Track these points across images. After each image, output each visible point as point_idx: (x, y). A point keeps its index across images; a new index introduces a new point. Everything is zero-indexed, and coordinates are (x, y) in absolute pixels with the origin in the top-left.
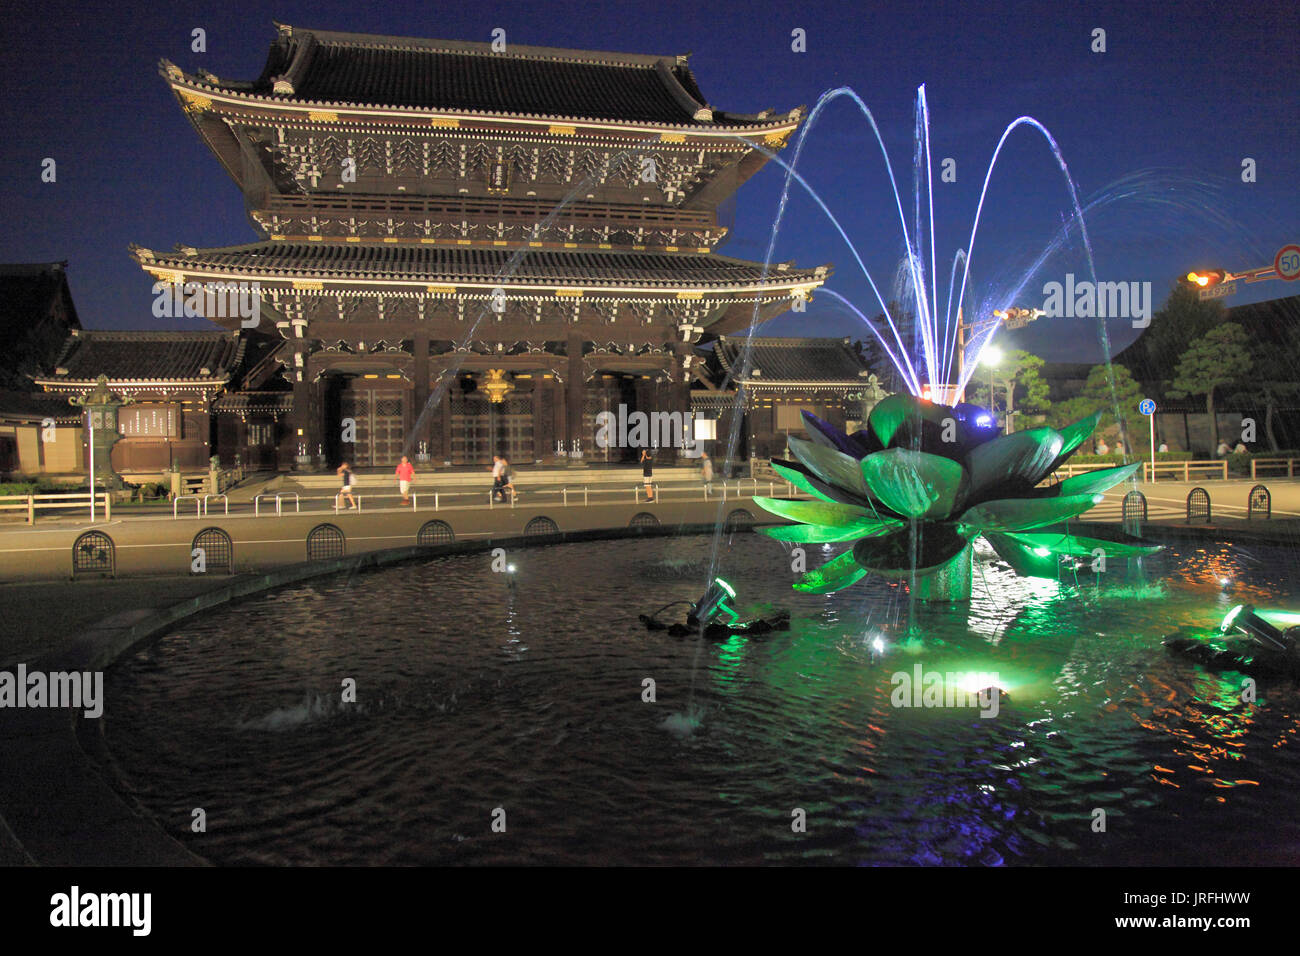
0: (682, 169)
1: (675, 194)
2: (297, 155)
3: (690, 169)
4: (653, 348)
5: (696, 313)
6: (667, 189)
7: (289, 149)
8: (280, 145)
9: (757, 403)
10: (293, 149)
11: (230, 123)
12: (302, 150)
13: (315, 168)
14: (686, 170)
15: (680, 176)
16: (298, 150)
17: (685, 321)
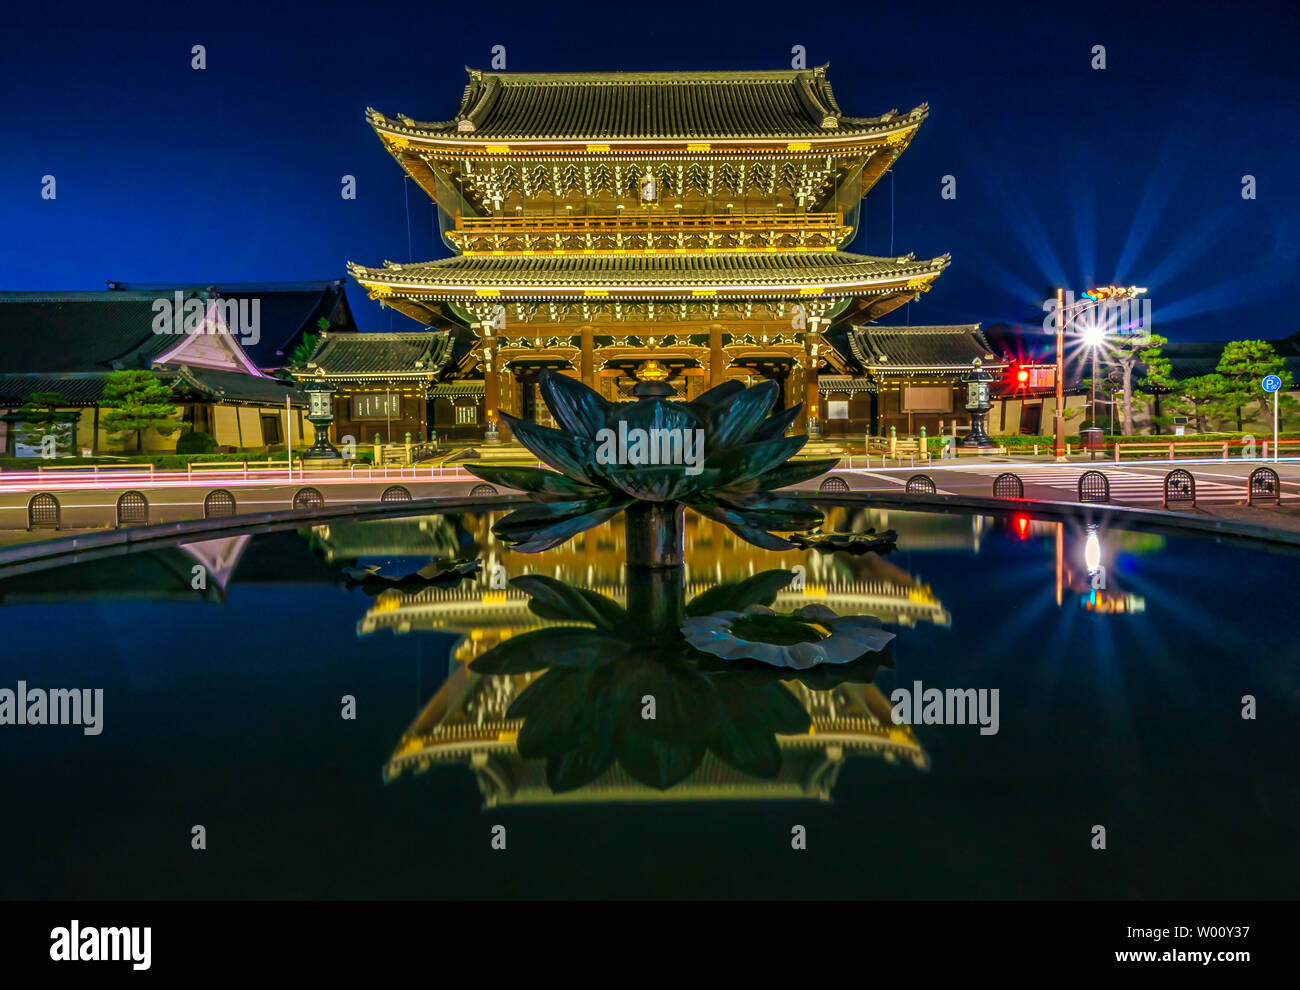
0: (811, 175)
1: (806, 199)
2: (482, 183)
3: (819, 174)
4: (785, 339)
5: (823, 306)
6: (798, 195)
7: (475, 178)
8: (468, 176)
9: (885, 386)
10: (479, 178)
11: (426, 159)
12: (486, 178)
13: (497, 193)
14: (815, 175)
15: (810, 182)
16: (482, 179)
17: (813, 313)
